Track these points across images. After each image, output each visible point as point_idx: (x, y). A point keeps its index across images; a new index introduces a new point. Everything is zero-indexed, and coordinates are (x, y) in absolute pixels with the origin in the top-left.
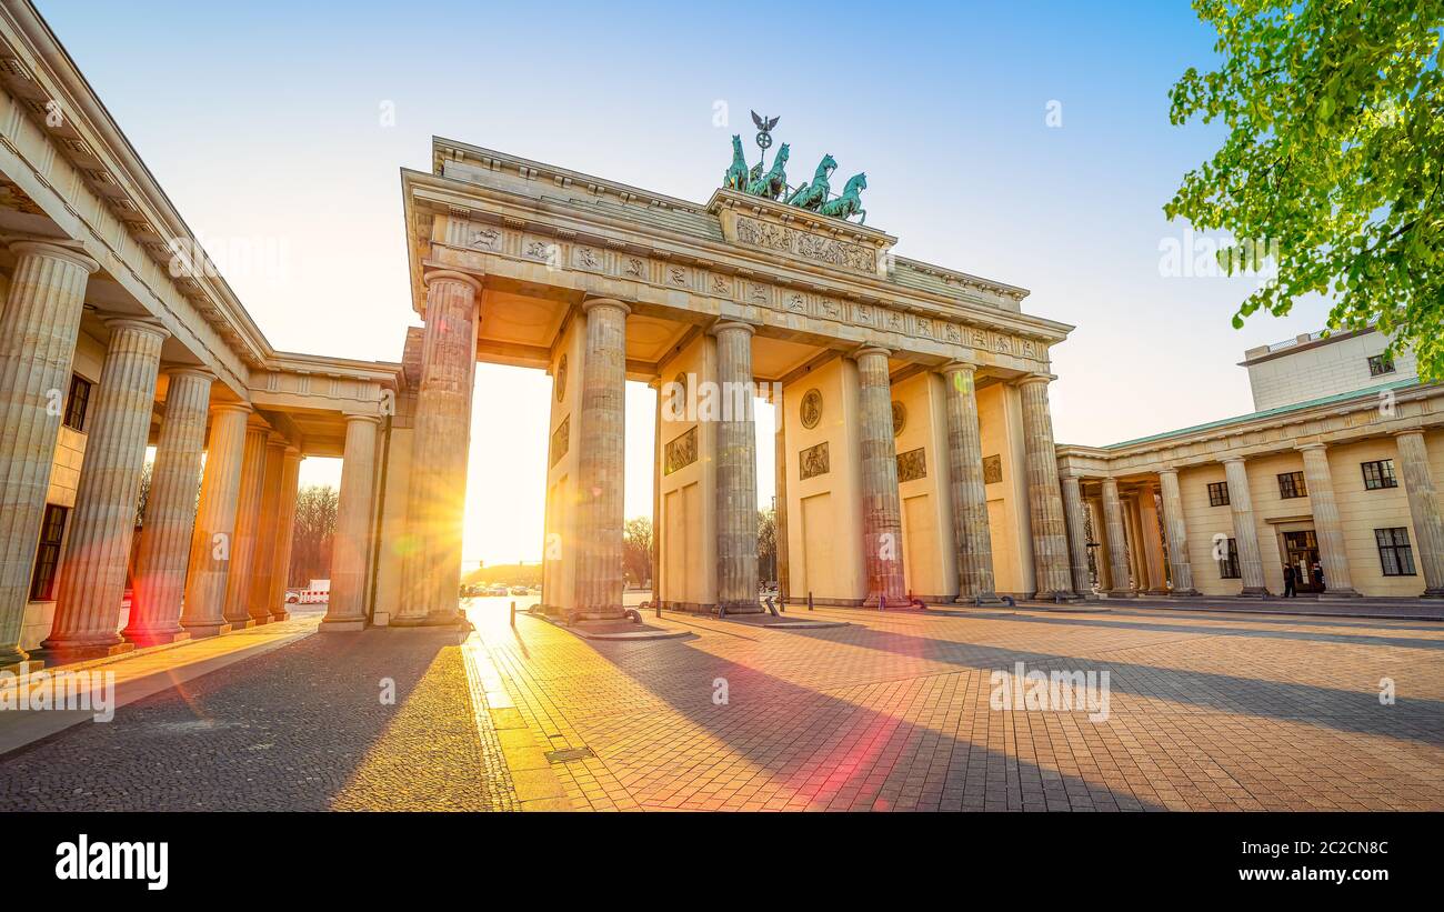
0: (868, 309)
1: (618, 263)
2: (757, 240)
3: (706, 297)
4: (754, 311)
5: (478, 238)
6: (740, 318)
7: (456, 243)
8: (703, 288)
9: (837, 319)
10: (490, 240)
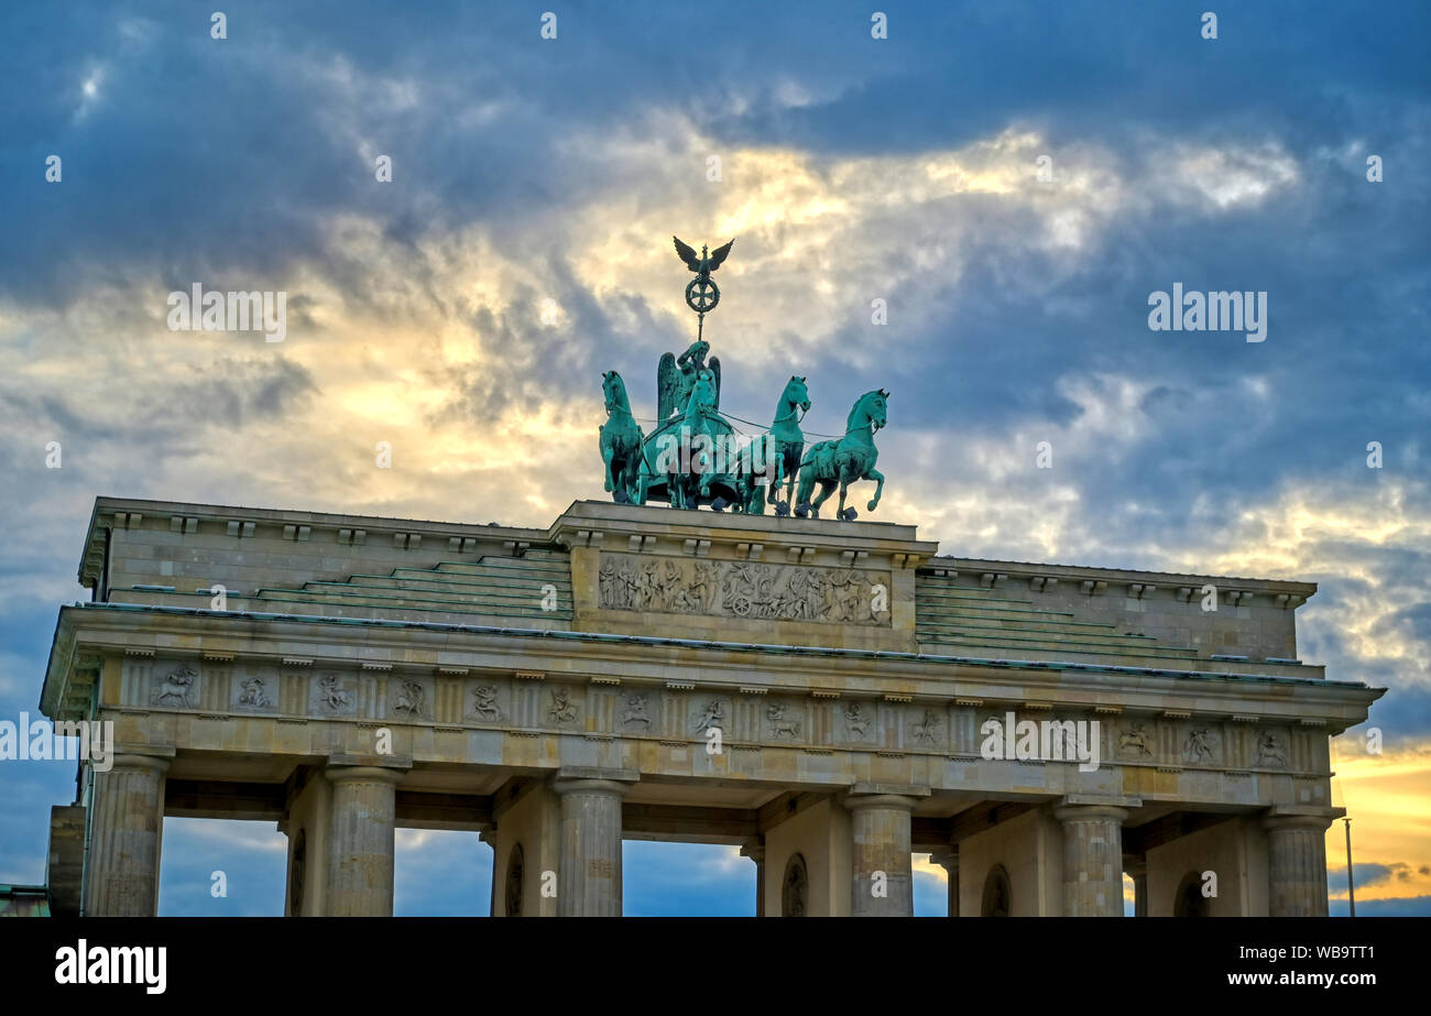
0: (867, 711)
1: (383, 697)
2: (638, 599)
3: (536, 735)
4: (626, 749)
5: (166, 688)
6: (593, 771)
7: (135, 705)
8: (530, 720)
9: (799, 741)
10: (182, 690)
